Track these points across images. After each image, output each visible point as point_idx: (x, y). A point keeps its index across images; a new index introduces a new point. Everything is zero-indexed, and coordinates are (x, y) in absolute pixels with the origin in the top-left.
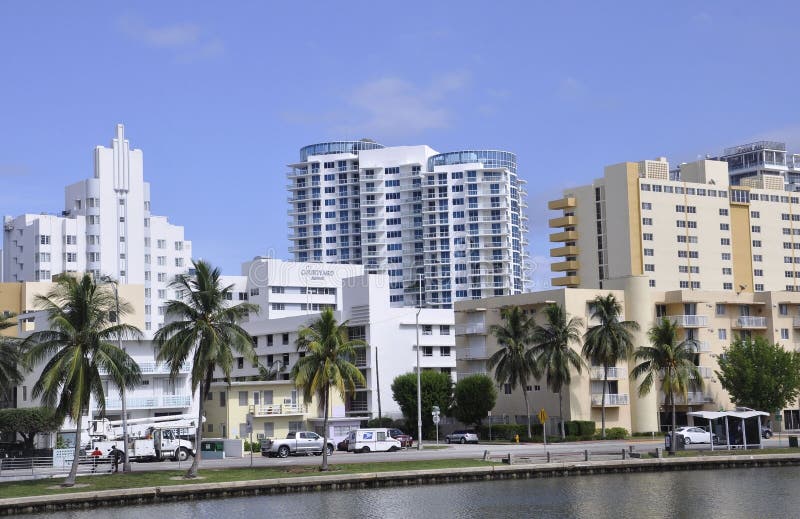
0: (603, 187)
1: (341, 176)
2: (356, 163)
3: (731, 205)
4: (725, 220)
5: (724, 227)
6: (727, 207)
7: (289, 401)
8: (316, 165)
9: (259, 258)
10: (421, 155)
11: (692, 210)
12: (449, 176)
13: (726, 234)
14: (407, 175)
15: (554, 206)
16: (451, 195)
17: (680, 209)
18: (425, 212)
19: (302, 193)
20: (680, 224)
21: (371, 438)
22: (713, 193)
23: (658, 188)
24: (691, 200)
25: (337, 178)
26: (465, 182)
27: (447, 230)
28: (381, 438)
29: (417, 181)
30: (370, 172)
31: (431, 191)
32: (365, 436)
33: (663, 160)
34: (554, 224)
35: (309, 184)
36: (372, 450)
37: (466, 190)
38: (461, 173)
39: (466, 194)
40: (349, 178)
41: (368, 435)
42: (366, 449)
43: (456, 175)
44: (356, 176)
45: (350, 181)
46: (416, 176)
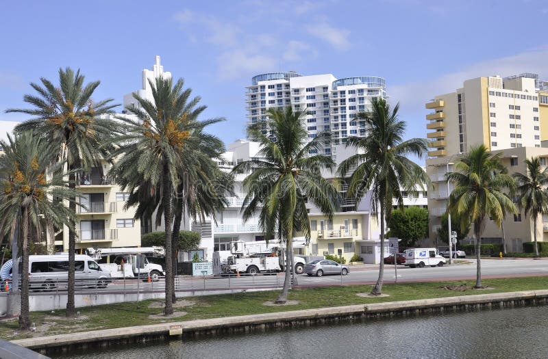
0: (464, 94)
1: (278, 93)
2: (288, 86)
3: (540, 105)
4: (537, 114)
5: (536, 119)
6: (538, 107)
7: (343, 228)
8: (263, 87)
9: (239, 140)
10: (328, 80)
11: (518, 108)
12: (347, 92)
13: (537, 124)
14: (320, 92)
15: (429, 106)
16: (348, 104)
17: (511, 107)
18: (332, 114)
19: (254, 104)
20: (512, 117)
21: (425, 255)
22: (529, 97)
23: (499, 94)
24: (518, 102)
25: (276, 95)
26: (357, 96)
27: (346, 125)
28: (432, 255)
29: (326, 96)
30: (297, 91)
31: (335, 102)
32: (421, 254)
33: (498, 77)
34: (429, 117)
35: (259, 99)
36: (426, 264)
37: (357, 101)
38: (354, 91)
39: (357, 104)
40: (283, 94)
41: (423, 254)
42: (422, 265)
43: (352, 92)
44: (288, 93)
45: (284, 97)
46: (325, 93)
